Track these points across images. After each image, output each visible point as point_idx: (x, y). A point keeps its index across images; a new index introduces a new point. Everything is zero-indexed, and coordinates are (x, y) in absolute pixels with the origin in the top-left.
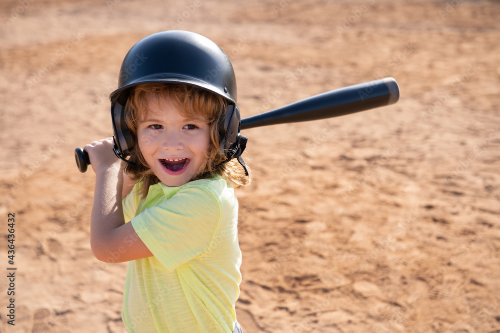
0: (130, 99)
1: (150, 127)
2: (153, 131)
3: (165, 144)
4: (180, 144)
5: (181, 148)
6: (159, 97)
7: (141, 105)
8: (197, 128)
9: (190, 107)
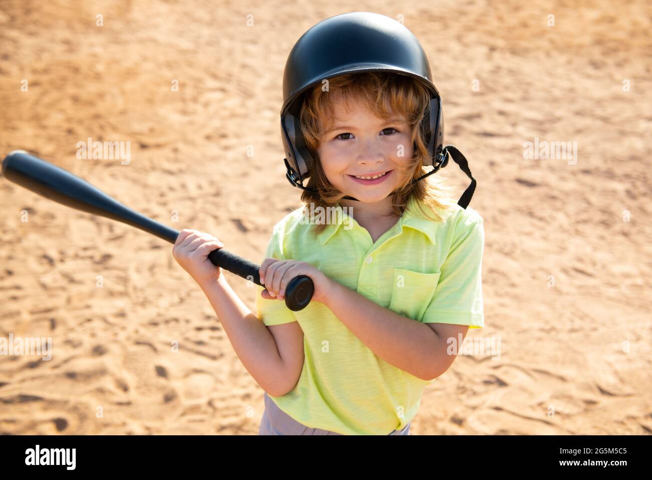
0: (307, 105)
1: (337, 137)
2: (342, 143)
3: (360, 157)
4: (380, 155)
5: (382, 159)
6: (346, 97)
7: (323, 111)
8: (397, 131)
9: (386, 106)
